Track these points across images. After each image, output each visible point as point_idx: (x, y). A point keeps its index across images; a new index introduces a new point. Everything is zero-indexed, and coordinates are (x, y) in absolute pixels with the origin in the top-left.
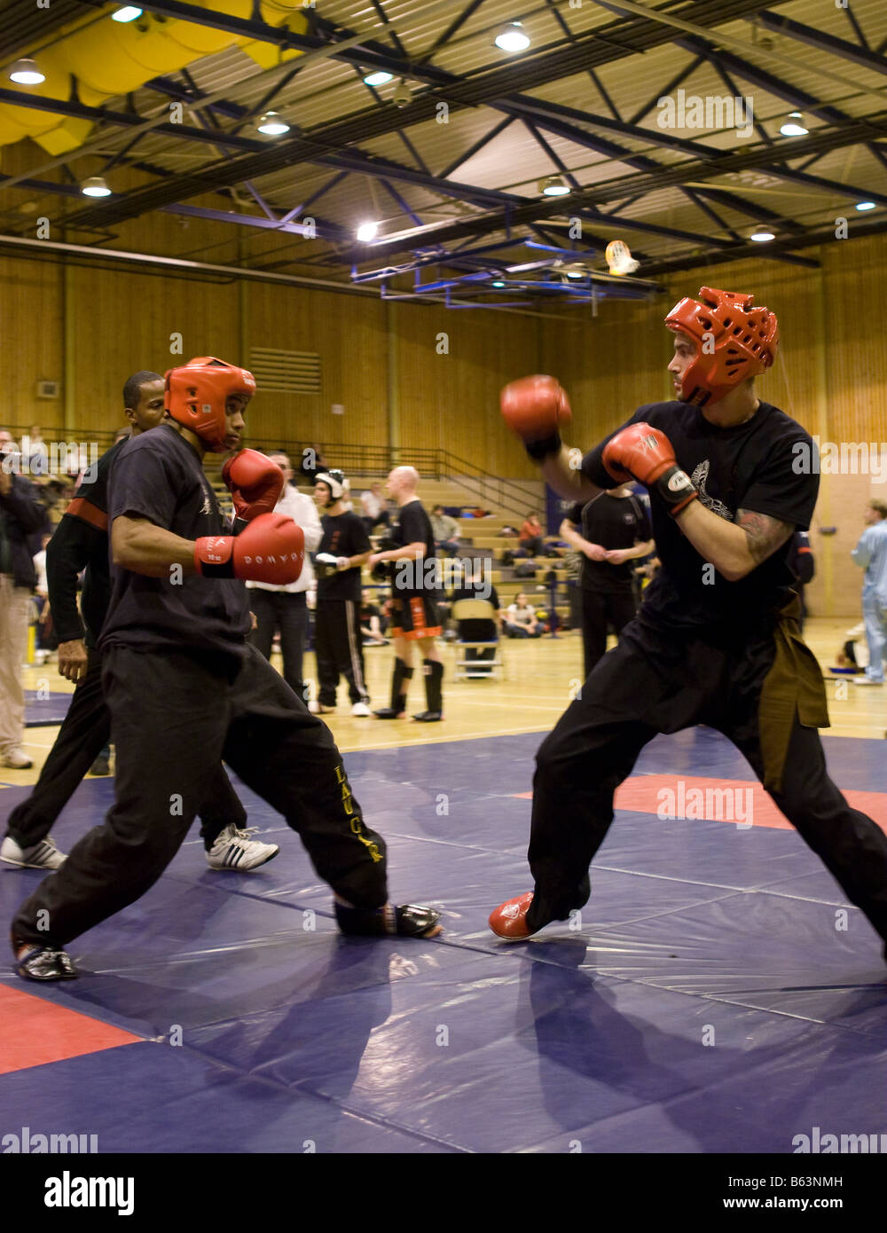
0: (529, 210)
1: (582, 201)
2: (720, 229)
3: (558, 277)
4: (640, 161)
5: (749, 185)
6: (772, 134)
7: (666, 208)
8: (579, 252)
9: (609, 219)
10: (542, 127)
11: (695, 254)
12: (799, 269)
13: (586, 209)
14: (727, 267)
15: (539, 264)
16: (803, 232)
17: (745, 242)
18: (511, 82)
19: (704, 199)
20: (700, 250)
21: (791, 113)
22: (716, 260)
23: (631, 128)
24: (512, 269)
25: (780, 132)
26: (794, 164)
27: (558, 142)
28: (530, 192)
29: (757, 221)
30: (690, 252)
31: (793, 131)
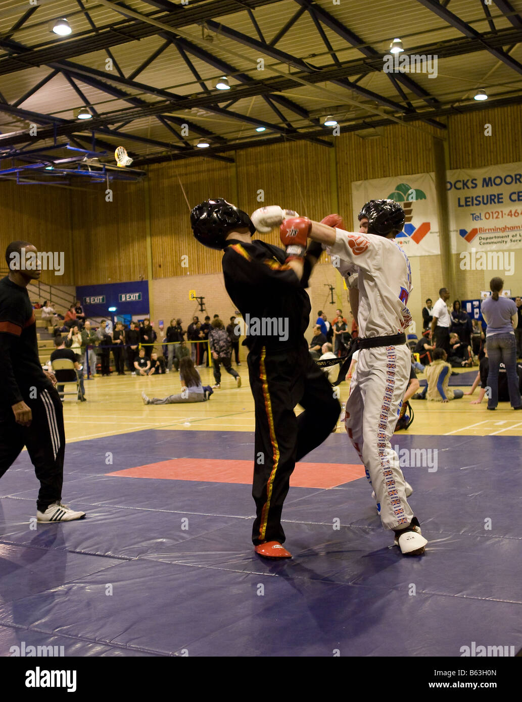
0: (67, 127)
1: (99, 122)
2: (178, 140)
3: (85, 167)
4: (135, 100)
5: (195, 115)
6: (210, 88)
7: (147, 127)
8: (97, 152)
9: (115, 133)
10: (75, 78)
11: (164, 154)
12: (223, 163)
13: (102, 127)
14: (182, 162)
15: (74, 159)
16: (226, 143)
17: (192, 148)
18: (61, 53)
19: (169, 122)
20: (167, 151)
21: (222, 76)
22: (176, 157)
23: (130, 82)
24: (57, 162)
25: (215, 87)
26: (222, 105)
27: (84, 87)
28: (68, 116)
29: (201, 136)
30: (162, 152)
31: (222, 87)
